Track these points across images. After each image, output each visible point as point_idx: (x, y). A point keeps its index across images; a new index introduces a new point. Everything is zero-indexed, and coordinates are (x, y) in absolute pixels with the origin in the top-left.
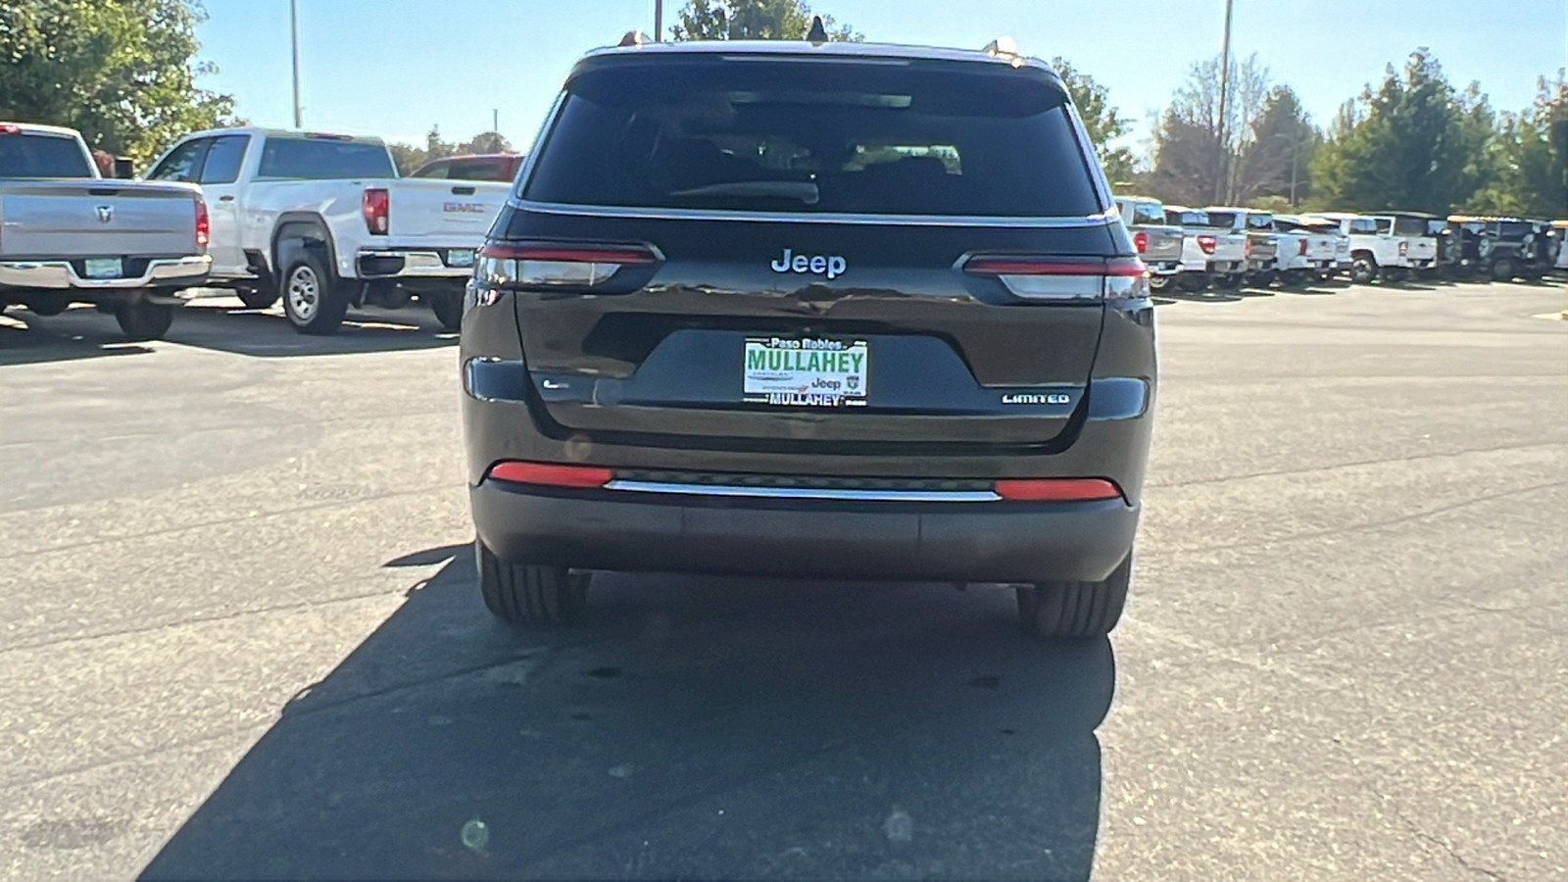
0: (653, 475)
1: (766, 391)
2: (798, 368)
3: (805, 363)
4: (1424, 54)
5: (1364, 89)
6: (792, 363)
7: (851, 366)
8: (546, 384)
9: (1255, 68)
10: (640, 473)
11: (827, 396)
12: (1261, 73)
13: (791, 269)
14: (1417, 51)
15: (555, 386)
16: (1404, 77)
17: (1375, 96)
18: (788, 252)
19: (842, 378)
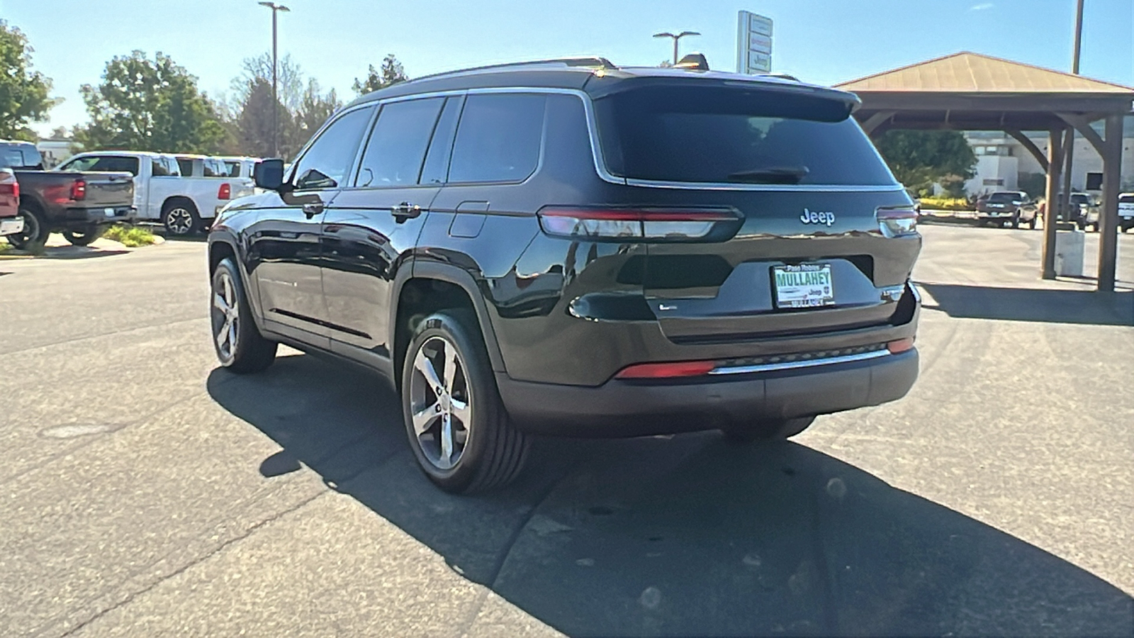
0: (756, 361)
1: (790, 300)
2: (802, 284)
3: (804, 281)
4: (390, 58)
5: (354, 82)
6: (798, 281)
7: (824, 280)
8: (662, 307)
9: (290, 65)
10: (731, 361)
11: (817, 300)
12: (295, 69)
13: (811, 222)
14: (388, 57)
15: (668, 308)
16: (381, 74)
17: (363, 87)
18: (806, 211)
19: (821, 288)
